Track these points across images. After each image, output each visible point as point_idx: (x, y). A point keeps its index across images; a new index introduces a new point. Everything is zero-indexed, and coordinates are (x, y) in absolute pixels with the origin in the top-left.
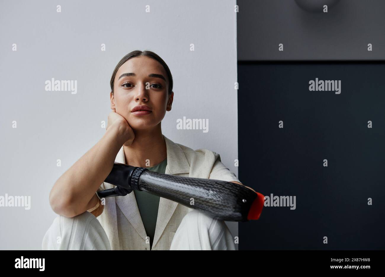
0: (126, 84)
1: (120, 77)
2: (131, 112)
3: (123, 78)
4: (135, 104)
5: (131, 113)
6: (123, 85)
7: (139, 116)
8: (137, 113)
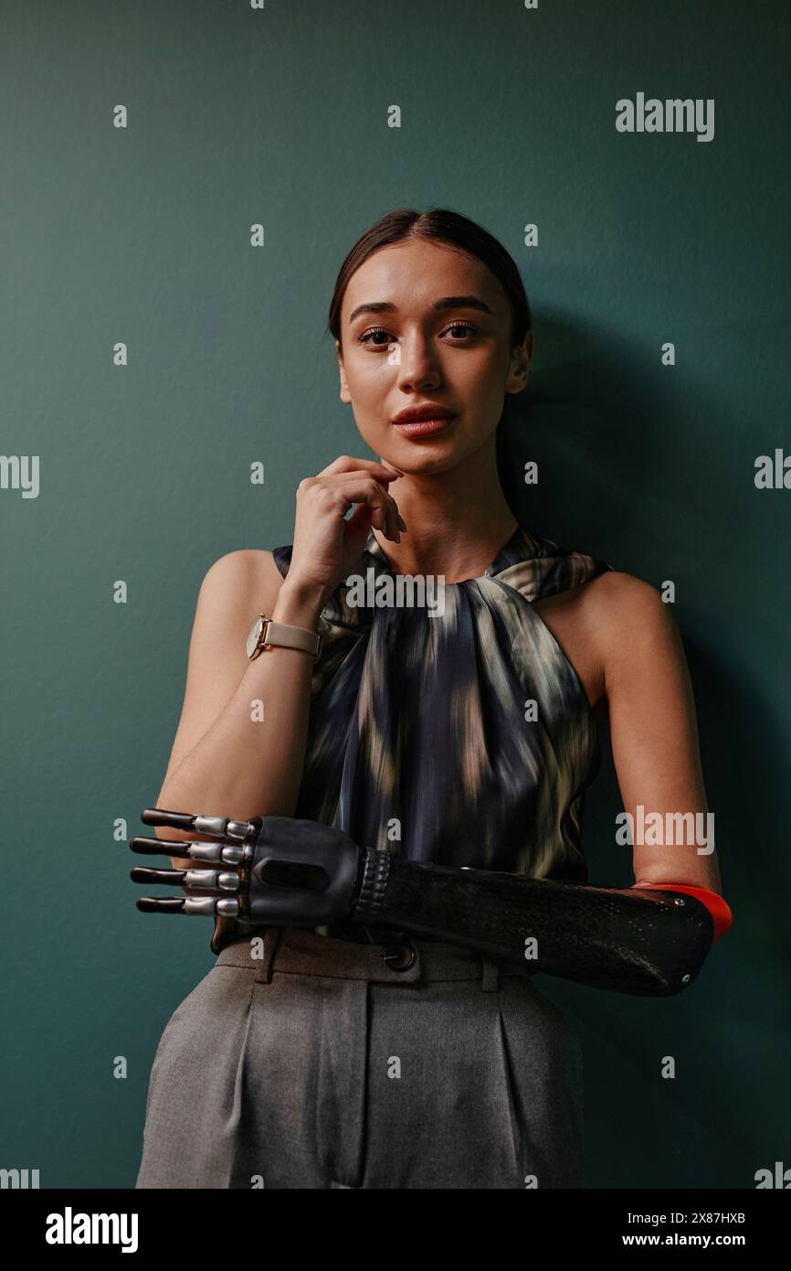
0: (374, 334)
1: (354, 316)
2: (394, 423)
3: (361, 318)
4: (402, 402)
5: (395, 426)
6: (365, 339)
7: (416, 439)
8: (410, 428)
